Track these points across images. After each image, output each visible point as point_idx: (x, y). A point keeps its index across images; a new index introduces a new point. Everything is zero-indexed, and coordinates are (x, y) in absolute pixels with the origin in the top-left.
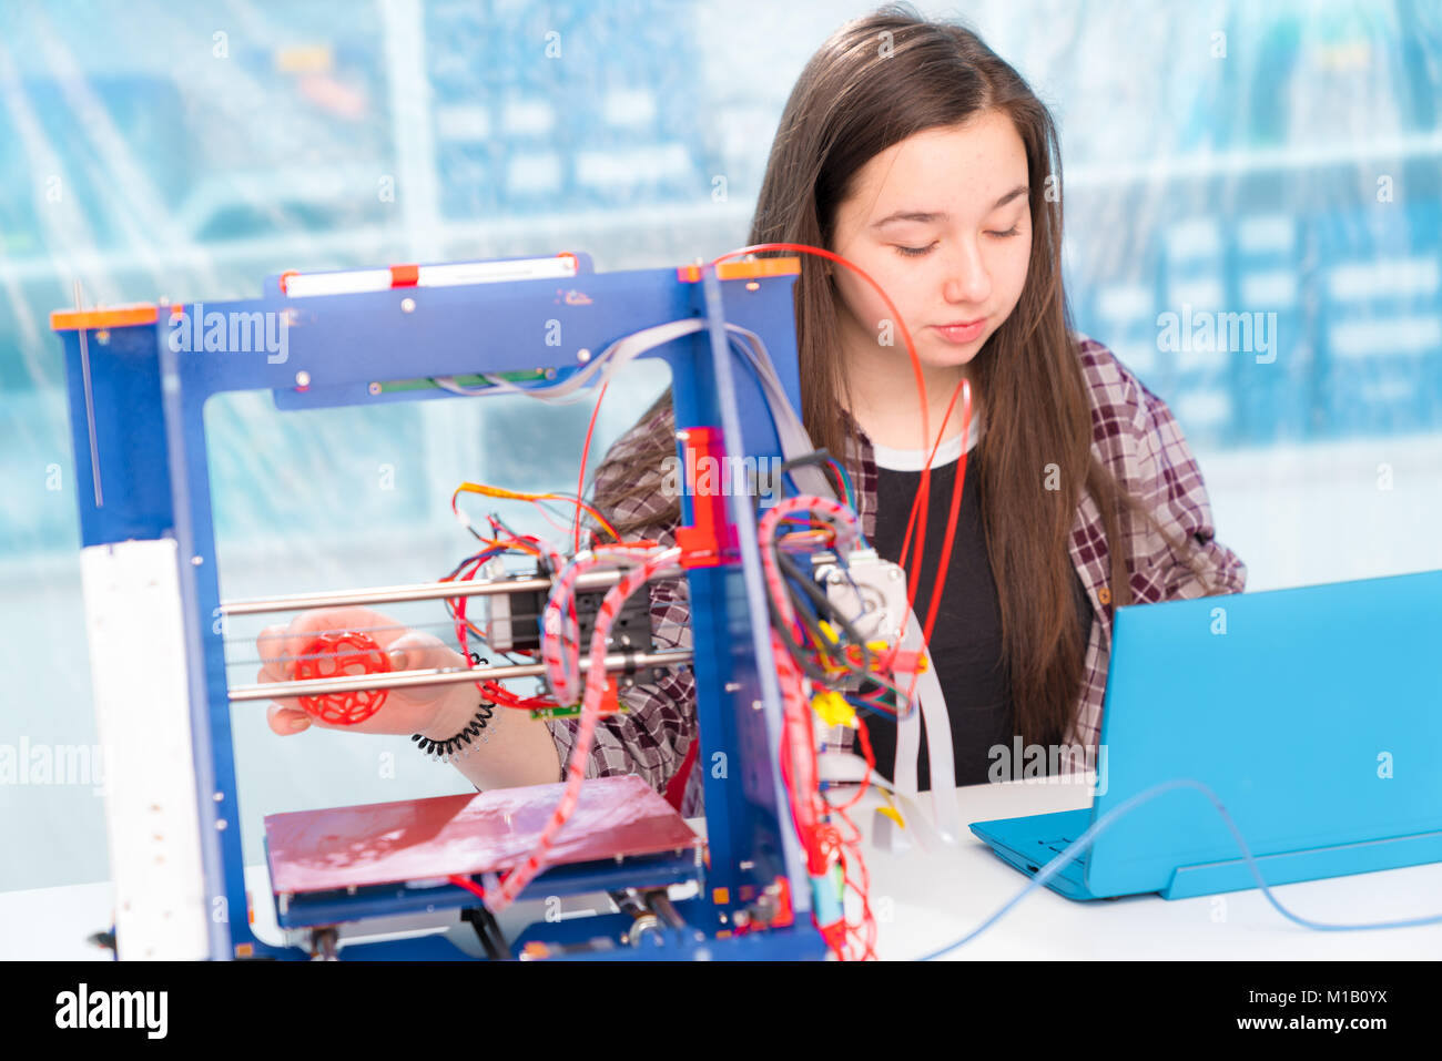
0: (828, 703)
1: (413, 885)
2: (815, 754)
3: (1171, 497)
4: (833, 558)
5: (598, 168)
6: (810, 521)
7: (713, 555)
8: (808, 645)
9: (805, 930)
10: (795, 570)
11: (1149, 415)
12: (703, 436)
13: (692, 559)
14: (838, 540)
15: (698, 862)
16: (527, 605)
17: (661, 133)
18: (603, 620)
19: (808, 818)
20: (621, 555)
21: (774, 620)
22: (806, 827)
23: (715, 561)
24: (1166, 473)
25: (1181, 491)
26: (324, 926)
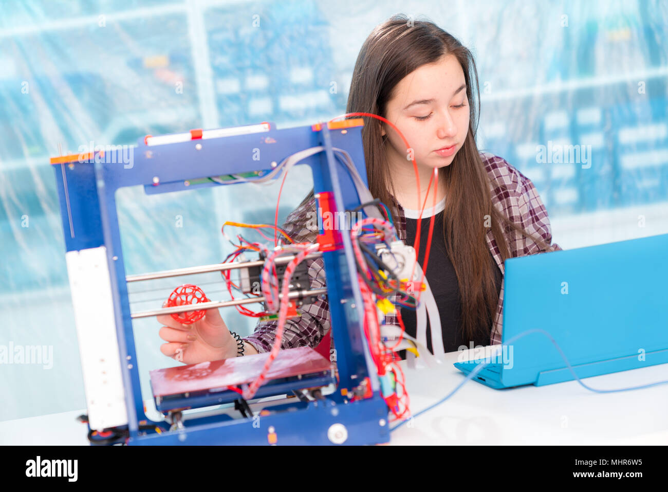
0: (383, 303)
1: (213, 391)
2: (379, 326)
3: (533, 222)
4: (385, 246)
5: (289, 103)
6: (373, 229)
7: (333, 246)
8: (373, 280)
9: (378, 399)
10: (367, 250)
11: (523, 186)
12: (326, 196)
13: (324, 248)
14: (386, 237)
15: (333, 375)
16: (255, 272)
17: (316, 86)
18: (287, 275)
19: (376, 352)
20: (294, 248)
21: (359, 270)
22: (376, 356)
23: (334, 248)
24: (530, 211)
25: (537, 219)
26: (176, 410)
